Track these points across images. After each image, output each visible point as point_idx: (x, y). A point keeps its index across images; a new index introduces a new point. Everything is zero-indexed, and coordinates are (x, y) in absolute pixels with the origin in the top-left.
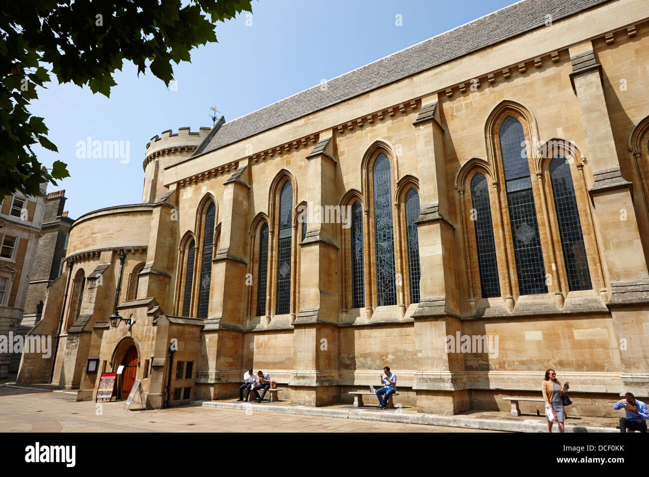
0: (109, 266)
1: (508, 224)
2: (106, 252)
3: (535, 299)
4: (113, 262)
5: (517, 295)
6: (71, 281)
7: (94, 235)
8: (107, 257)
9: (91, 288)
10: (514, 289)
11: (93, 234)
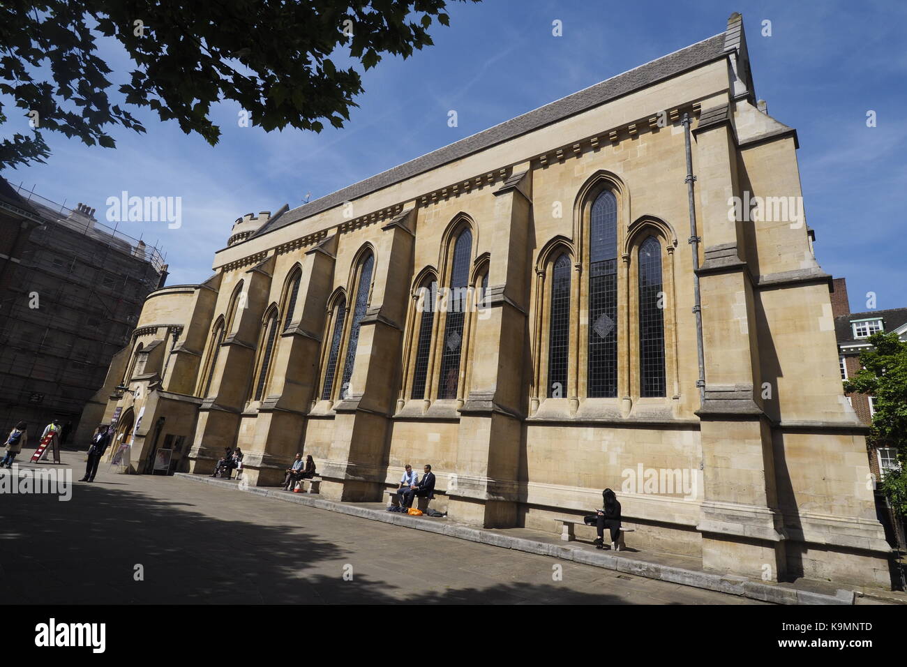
0: (162, 342)
1: (442, 331)
2: (162, 328)
3: (445, 403)
4: (167, 339)
5: (434, 399)
6: (133, 353)
7: (156, 312)
8: (162, 333)
9: (142, 362)
10: (433, 392)
11: (156, 309)
